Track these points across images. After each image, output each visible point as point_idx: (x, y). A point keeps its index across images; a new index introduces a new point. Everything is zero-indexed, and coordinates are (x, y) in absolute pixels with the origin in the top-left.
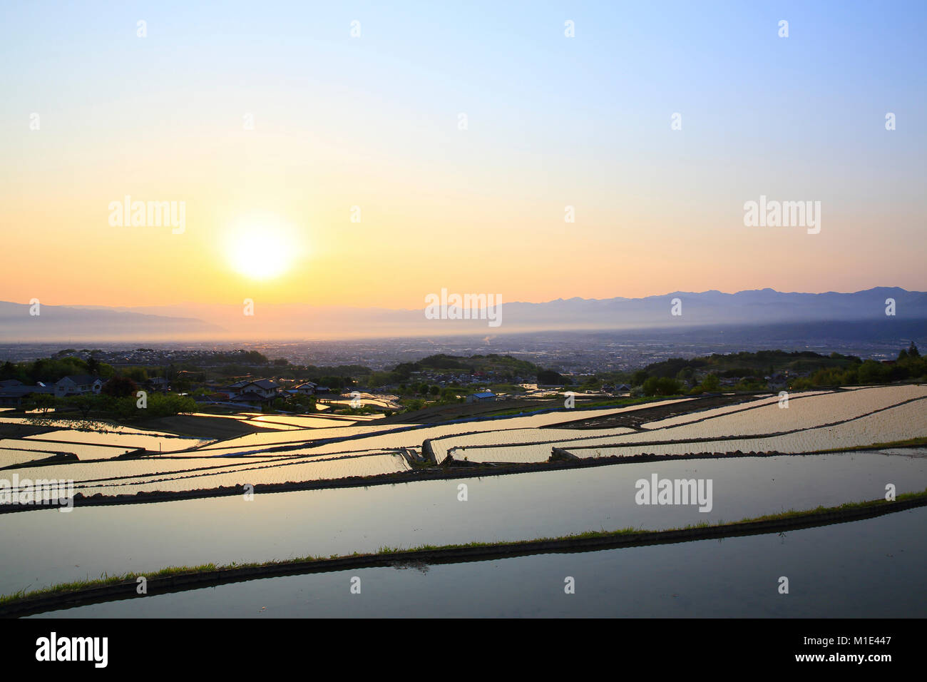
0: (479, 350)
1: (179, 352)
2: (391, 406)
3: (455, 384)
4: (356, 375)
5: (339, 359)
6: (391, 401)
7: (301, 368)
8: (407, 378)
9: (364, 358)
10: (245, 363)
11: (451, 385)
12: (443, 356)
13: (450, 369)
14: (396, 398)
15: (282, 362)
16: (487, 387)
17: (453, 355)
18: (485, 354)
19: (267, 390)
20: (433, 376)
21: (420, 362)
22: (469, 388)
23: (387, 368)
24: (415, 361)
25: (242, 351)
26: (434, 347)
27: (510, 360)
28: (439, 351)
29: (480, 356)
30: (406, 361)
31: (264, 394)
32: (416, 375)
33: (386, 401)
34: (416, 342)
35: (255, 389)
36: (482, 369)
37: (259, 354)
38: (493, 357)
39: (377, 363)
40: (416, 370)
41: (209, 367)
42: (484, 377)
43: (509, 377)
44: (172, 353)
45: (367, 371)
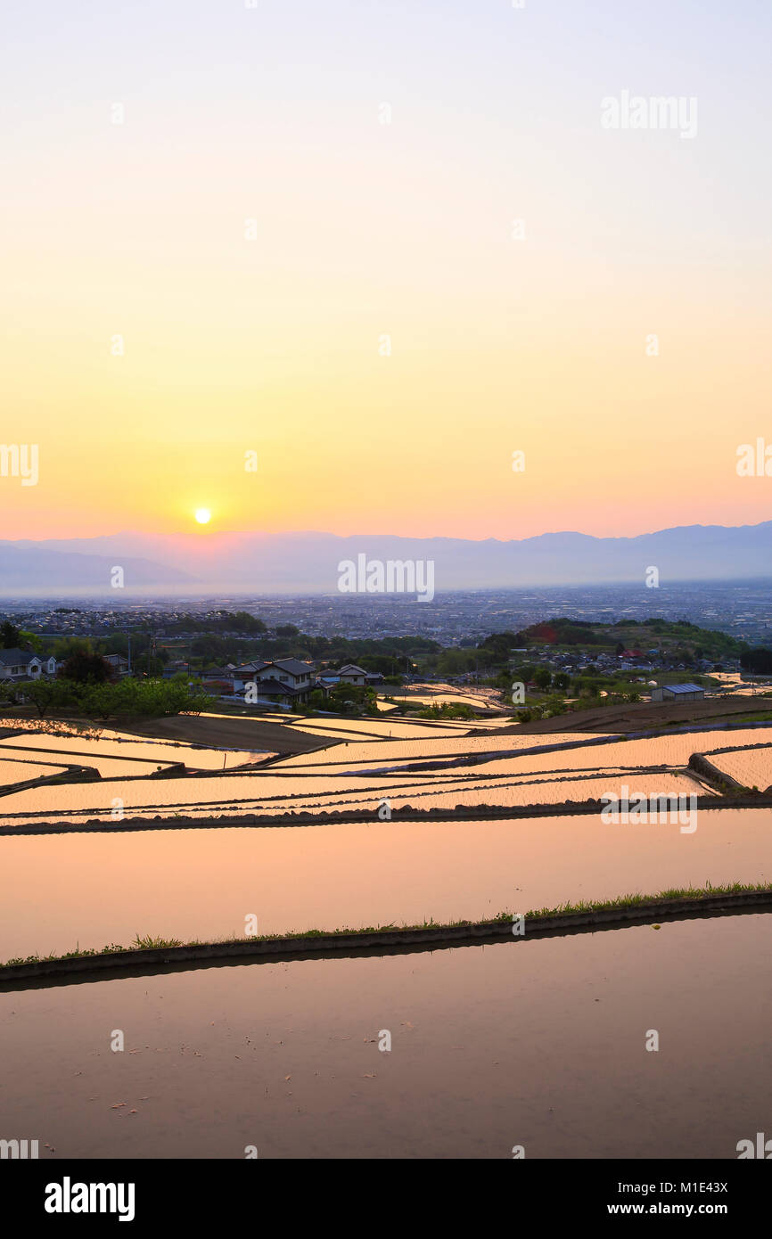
0: (628, 612)
1: (122, 614)
2: (491, 706)
3: (592, 670)
4: (413, 654)
5: (384, 627)
6: (491, 697)
7: (321, 641)
8: (506, 659)
9: (425, 624)
10: (228, 634)
11: (585, 673)
12: (564, 621)
13: (579, 645)
14: (497, 693)
15: (290, 631)
16: (647, 675)
17: (581, 619)
18: (639, 617)
19: (297, 677)
20: (550, 657)
21: (527, 632)
22: (616, 677)
23: (465, 643)
24: (515, 631)
25: (223, 612)
26: (546, 607)
27: (686, 629)
28: (556, 613)
29: (633, 623)
30: (502, 630)
31: (291, 683)
32: (520, 654)
33: (482, 698)
34: (513, 598)
35: (277, 675)
36: (638, 646)
37: (253, 618)
38: (656, 624)
39: (449, 633)
40: (519, 646)
41: (171, 639)
42: (640, 659)
43: (687, 660)
44: (110, 616)
45: (432, 647)
